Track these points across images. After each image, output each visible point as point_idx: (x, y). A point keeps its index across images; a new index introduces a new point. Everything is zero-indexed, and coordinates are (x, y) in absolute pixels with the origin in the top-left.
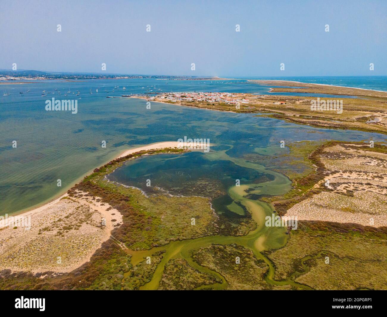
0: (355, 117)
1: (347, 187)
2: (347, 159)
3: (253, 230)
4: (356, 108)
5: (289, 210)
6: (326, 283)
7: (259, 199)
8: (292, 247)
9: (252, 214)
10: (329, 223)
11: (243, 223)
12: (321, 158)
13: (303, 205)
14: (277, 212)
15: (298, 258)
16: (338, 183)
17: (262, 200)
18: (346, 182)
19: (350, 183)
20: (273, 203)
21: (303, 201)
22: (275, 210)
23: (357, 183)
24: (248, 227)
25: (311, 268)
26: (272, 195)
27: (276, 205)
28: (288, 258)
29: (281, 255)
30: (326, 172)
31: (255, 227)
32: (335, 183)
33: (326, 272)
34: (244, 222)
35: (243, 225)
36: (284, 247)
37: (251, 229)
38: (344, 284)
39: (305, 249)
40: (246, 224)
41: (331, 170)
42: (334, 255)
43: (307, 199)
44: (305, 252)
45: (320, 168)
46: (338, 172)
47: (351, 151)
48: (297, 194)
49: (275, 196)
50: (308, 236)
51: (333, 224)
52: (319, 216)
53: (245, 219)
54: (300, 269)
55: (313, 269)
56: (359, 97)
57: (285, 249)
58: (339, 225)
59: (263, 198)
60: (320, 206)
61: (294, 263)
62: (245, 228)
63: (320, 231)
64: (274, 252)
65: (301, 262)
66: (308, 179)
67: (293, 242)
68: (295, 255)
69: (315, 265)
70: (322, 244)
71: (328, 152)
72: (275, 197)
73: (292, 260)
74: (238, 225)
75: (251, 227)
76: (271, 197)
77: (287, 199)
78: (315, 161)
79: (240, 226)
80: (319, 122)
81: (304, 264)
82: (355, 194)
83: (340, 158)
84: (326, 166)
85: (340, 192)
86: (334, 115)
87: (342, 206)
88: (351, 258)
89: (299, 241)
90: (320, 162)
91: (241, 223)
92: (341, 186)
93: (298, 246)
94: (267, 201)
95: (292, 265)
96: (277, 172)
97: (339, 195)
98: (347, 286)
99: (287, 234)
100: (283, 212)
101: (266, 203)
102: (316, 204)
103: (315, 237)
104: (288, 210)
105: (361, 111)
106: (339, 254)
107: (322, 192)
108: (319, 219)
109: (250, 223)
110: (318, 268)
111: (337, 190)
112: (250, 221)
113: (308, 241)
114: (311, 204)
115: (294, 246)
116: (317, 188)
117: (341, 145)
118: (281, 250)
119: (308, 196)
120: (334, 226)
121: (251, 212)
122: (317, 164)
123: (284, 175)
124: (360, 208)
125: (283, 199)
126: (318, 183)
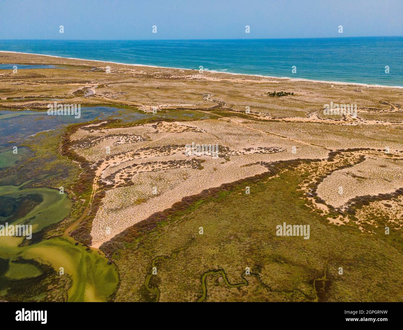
0: (71, 92)
1: (121, 176)
2: (99, 142)
3: (70, 287)
4: (64, 80)
5: (92, 232)
6: (180, 294)
7: (44, 237)
8: (127, 277)
9: (51, 265)
10: (137, 226)
11: (50, 287)
12: (75, 151)
13: (101, 217)
14: (80, 243)
15: (141, 285)
16: (112, 174)
17: (49, 237)
18: (117, 170)
19: (121, 170)
20: (66, 232)
21: (97, 213)
22: (76, 242)
23: (126, 168)
24: (61, 287)
25: (159, 287)
26: (56, 223)
27: (73, 235)
28: (133, 294)
29: (124, 296)
30: (92, 165)
31: (70, 281)
32: (110, 176)
33: (171, 281)
34: (50, 284)
35: (52, 289)
36: (120, 283)
37: (67, 287)
38: (191, 282)
39: (140, 270)
40: (56, 285)
41: (95, 162)
42: (163, 257)
43: (100, 209)
44: (142, 274)
45: (84, 163)
46: (103, 161)
47: (96, 133)
48: (84, 207)
49: (62, 221)
50: (132, 253)
51: (141, 225)
52: (124, 222)
53: (47, 279)
54: (152, 298)
55: (161, 287)
56: (57, 67)
57: (122, 285)
58: (146, 222)
59: (50, 233)
60: (116, 210)
61: (142, 294)
62: (58, 291)
63: (136, 239)
64: (115, 298)
65: (146, 288)
66: (82, 182)
67: (123, 270)
68: (137, 285)
69: (159, 281)
70: (148, 253)
71: (77, 141)
72: (62, 223)
73: (138, 293)
74: (45, 293)
75: (65, 285)
76: (58, 226)
77: (78, 218)
78: (72, 156)
79: (49, 293)
80: (39, 104)
81: (150, 288)
82: (133, 180)
83: (92, 144)
84: (87, 159)
85: (120, 184)
86: (48, 92)
87: (133, 199)
88: (175, 251)
89: (128, 265)
90: (78, 155)
91: (47, 288)
92: (116, 176)
93: (131, 270)
94: (57, 234)
95: (142, 299)
96: (39, 187)
97: (122, 188)
98: (194, 283)
99: (110, 264)
100: (88, 239)
101: (57, 239)
102: (112, 210)
103: (137, 249)
104: (91, 234)
105: (70, 83)
106: (167, 254)
107: (106, 192)
108: (127, 227)
109: (59, 279)
110: (163, 282)
111: (117, 183)
112: (57, 277)
113: (135, 259)
114: (107, 213)
115: (128, 274)
116: (98, 190)
117: (83, 129)
118: (120, 290)
119: (97, 203)
120: (143, 226)
121: (48, 262)
122: (76, 159)
123: (51, 188)
124: (147, 194)
125: (73, 222)
126: (94, 182)
